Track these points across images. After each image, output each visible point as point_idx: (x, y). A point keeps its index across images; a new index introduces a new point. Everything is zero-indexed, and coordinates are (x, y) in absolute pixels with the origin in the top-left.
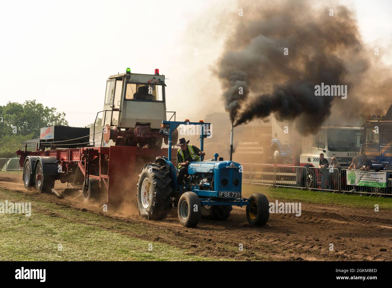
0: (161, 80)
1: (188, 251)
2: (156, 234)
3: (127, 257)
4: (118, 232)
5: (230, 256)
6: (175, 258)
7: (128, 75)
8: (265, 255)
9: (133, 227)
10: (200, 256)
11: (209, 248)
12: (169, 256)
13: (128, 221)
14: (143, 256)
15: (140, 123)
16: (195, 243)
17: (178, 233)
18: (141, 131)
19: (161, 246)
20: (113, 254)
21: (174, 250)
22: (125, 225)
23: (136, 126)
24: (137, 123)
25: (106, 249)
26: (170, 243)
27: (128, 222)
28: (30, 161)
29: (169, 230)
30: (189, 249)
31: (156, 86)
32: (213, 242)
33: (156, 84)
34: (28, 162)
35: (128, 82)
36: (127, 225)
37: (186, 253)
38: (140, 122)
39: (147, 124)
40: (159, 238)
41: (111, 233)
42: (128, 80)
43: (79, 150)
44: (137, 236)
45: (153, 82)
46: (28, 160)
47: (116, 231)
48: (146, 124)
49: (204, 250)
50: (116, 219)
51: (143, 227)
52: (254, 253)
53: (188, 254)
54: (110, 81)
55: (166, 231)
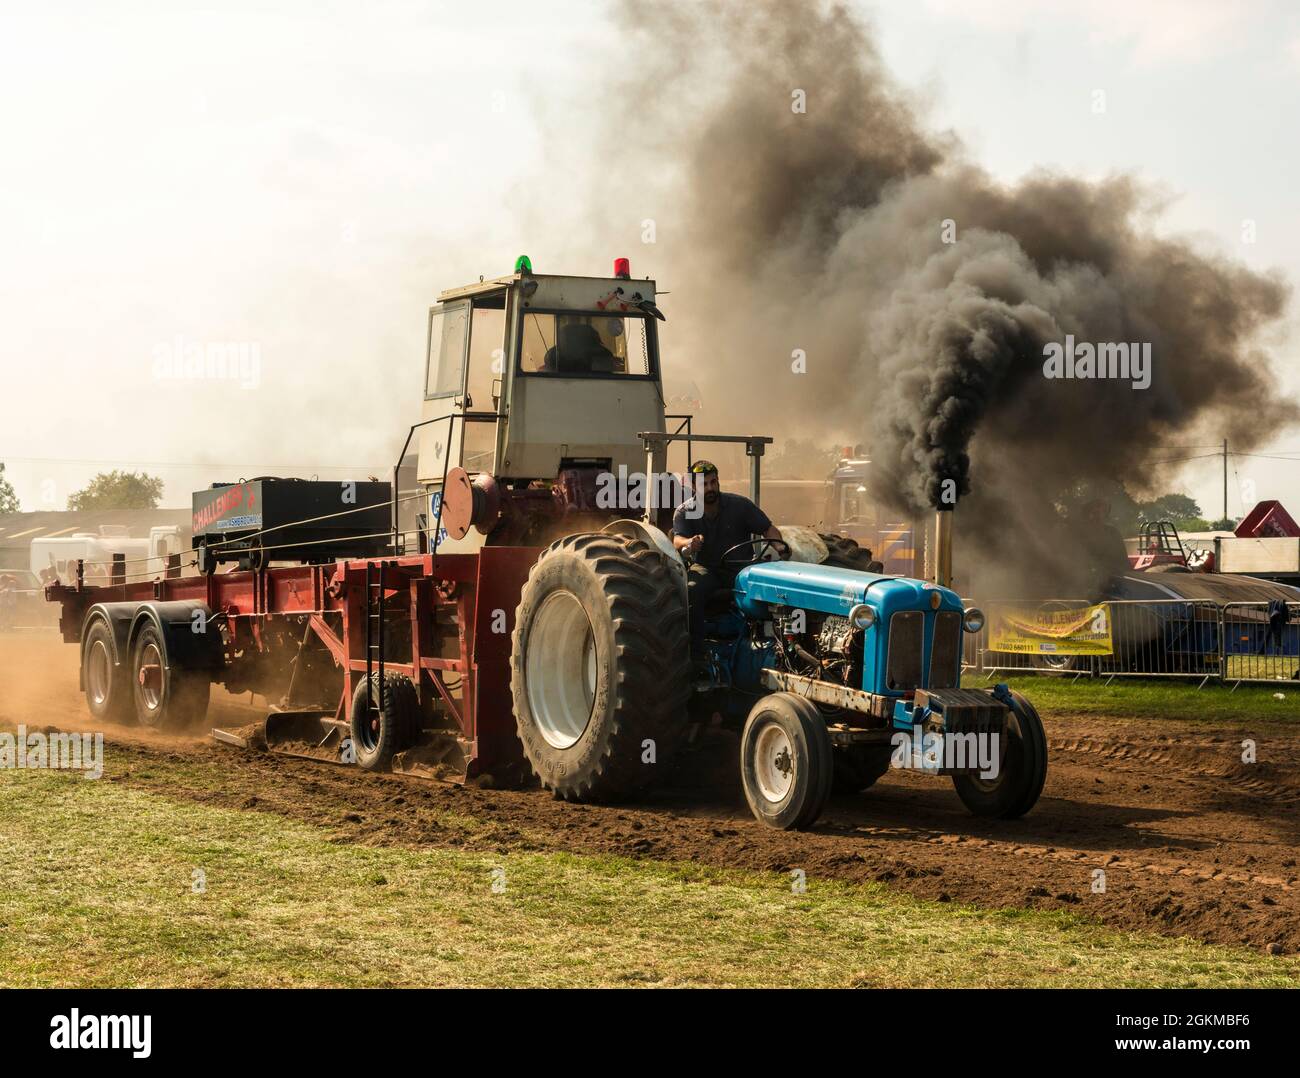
0: (644, 299)
1: (335, 832)
2: (252, 790)
3: (161, 855)
4: (143, 788)
5: (451, 843)
6: (297, 851)
7: (527, 280)
8: (549, 838)
9: (185, 774)
10: (368, 845)
11: (394, 823)
12: (280, 847)
13: (172, 758)
14: (209, 851)
15: (573, 459)
16: (358, 810)
17: (313, 784)
18: (579, 488)
19: (262, 822)
20: (122, 848)
21: (296, 831)
22: (165, 768)
23: (560, 470)
24: (563, 459)
25: (103, 833)
26: (286, 813)
27: (174, 759)
28: (108, 620)
29: (289, 777)
30: (339, 826)
31: (626, 319)
32: (409, 806)
33: (624, 312)
34: (98, 624)
35: (525, 309)
36: (170, 767)
37: (329, 838)
38: (573, 456)
39: (600, 462)
40: (255, 800)
41: (122, 792)
42: (526, 300)
43: (310, 572)
44: (194, 798)
45: (613, 306)
46: (100, 617)
47: (136, 786)
48: (594, 461)
49: (379, 829)
50: (139, 753)
51: (215, 771)
52: (517, 833)
53: (332, 841)
54: (446, 310)
55: (278, 780)
